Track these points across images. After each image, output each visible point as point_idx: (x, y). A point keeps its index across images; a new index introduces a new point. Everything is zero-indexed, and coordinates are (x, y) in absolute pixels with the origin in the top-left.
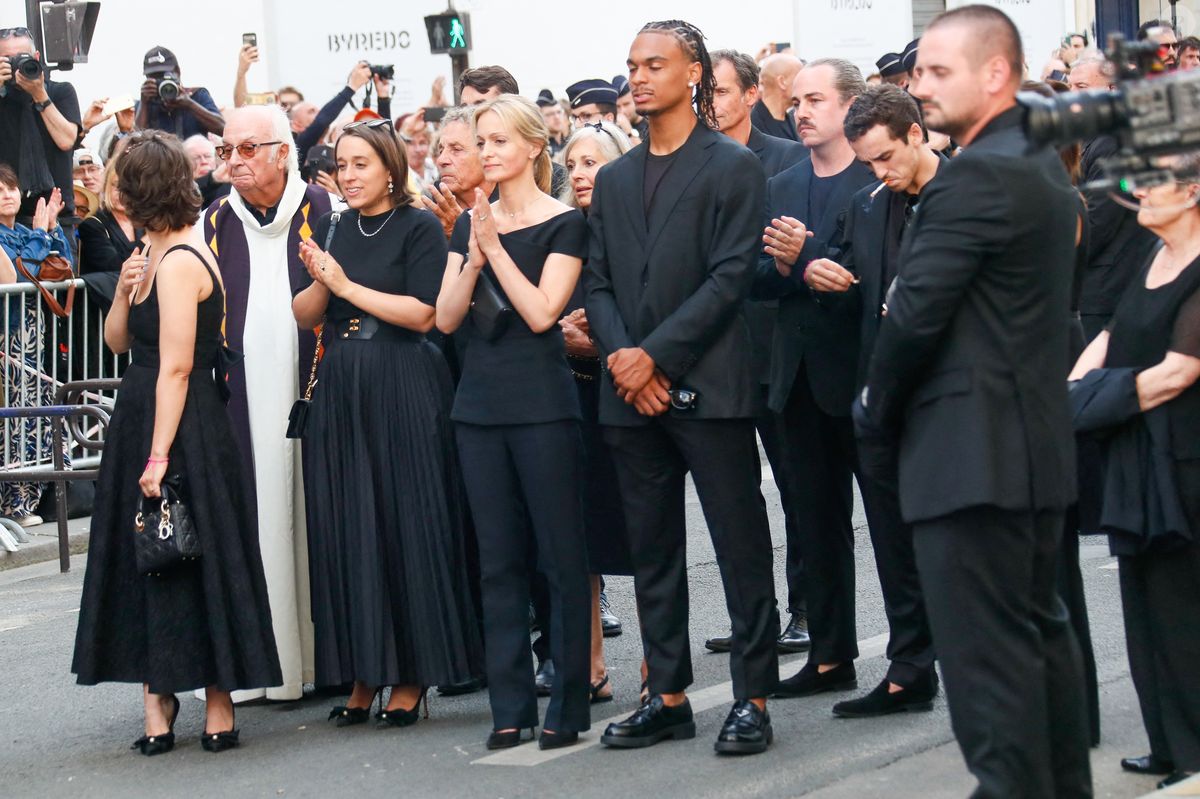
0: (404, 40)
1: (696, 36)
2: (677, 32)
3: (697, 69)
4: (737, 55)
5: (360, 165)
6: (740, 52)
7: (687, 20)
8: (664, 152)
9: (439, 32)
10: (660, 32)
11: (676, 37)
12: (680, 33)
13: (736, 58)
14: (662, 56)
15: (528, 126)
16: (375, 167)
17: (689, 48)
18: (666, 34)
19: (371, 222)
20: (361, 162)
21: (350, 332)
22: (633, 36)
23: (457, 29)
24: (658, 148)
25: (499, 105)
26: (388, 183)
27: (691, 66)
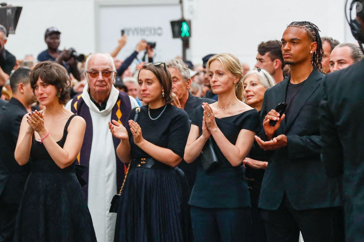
0: (159, 32)
1: (315, 30)
2: (306, 27)
3: (315, 45)
4: (332, 40)
5: (149, 83)
6: (334, 39)
7: (311, 22)
8: (296, 83)
9: (176, 28)
10: (298, 27)
11: (306, 30)
12: (308, 28)
13: (331, 41)
14: (298, 38)
15: (234, 68)
16: (156, 84)
17: (311, 34)
18: (301, 28)
19: (155, 112)
20: (149, 81)
21: (141, 164)
22: (285, 28)
23: (185, 27)
24: (294, 81)
25: (220, 57)
26: (162, 92)
27: (312, 43)
